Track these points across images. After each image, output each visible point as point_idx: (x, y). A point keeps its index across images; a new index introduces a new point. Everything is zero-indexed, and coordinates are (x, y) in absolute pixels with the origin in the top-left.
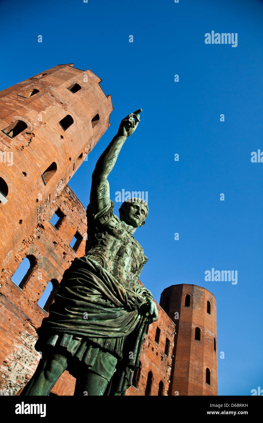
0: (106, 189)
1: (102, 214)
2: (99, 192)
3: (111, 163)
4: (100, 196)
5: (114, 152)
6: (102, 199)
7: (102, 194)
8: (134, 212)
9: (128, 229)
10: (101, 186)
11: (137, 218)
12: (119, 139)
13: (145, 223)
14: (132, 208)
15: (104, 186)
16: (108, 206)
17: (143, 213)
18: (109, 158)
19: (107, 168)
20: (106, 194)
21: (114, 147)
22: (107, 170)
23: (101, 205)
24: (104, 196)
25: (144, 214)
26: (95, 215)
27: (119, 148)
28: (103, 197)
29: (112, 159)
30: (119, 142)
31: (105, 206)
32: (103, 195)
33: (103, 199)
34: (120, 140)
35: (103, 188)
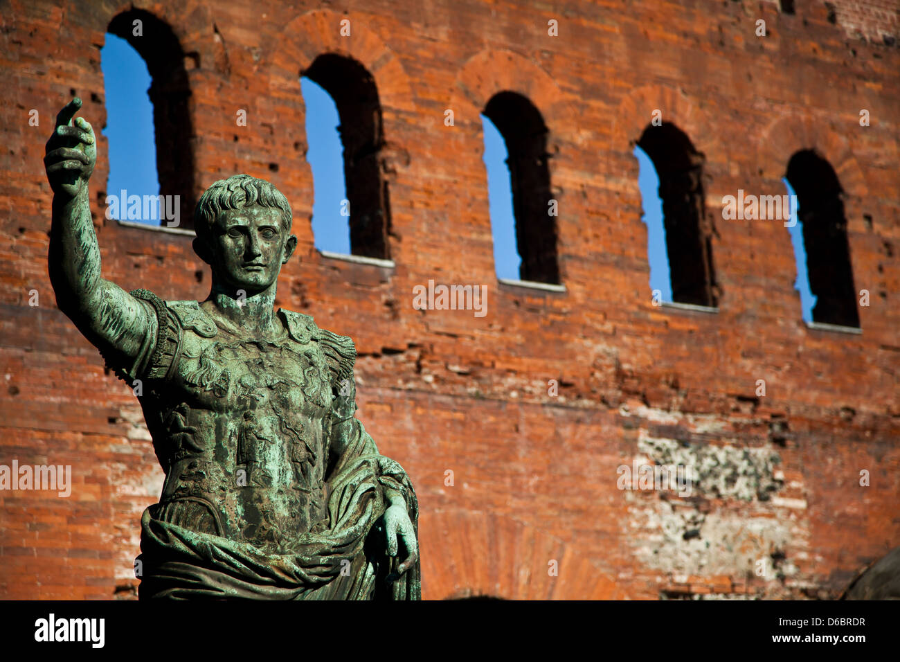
0: (116, 312)
1: (147, 362)
2: (104, 332)
3: (89, 270)
4: (112, 335)
5: (79, 243)
6: (121, 337)
7: (113, 329)
8: (240, 253)
9: (249, 311)
10: (98, 318)
11: (258, 271)
12: (71, 210)
13: (295, 242)
14: (229, 241)
15: (108, 309)
16: (149, 336)
17: (271, 233)
18: (76, 267)
19: (86, 287)
20: (126, 321)
21: (70, 234)
22: (89, 289)
23: (129, 345)
24: (123, 328)
25: (275, 231)
26: (129, 371)
27: (85, 224)
28: (122, 330)
29: (85, 262)
30: (74, 214)
31: (142, 339)
32: (119, 327)
33: (128, 333)
34: (74, 209)
35: (107, 315)
